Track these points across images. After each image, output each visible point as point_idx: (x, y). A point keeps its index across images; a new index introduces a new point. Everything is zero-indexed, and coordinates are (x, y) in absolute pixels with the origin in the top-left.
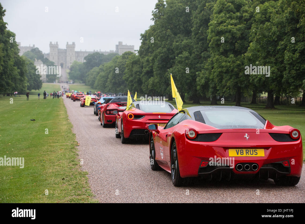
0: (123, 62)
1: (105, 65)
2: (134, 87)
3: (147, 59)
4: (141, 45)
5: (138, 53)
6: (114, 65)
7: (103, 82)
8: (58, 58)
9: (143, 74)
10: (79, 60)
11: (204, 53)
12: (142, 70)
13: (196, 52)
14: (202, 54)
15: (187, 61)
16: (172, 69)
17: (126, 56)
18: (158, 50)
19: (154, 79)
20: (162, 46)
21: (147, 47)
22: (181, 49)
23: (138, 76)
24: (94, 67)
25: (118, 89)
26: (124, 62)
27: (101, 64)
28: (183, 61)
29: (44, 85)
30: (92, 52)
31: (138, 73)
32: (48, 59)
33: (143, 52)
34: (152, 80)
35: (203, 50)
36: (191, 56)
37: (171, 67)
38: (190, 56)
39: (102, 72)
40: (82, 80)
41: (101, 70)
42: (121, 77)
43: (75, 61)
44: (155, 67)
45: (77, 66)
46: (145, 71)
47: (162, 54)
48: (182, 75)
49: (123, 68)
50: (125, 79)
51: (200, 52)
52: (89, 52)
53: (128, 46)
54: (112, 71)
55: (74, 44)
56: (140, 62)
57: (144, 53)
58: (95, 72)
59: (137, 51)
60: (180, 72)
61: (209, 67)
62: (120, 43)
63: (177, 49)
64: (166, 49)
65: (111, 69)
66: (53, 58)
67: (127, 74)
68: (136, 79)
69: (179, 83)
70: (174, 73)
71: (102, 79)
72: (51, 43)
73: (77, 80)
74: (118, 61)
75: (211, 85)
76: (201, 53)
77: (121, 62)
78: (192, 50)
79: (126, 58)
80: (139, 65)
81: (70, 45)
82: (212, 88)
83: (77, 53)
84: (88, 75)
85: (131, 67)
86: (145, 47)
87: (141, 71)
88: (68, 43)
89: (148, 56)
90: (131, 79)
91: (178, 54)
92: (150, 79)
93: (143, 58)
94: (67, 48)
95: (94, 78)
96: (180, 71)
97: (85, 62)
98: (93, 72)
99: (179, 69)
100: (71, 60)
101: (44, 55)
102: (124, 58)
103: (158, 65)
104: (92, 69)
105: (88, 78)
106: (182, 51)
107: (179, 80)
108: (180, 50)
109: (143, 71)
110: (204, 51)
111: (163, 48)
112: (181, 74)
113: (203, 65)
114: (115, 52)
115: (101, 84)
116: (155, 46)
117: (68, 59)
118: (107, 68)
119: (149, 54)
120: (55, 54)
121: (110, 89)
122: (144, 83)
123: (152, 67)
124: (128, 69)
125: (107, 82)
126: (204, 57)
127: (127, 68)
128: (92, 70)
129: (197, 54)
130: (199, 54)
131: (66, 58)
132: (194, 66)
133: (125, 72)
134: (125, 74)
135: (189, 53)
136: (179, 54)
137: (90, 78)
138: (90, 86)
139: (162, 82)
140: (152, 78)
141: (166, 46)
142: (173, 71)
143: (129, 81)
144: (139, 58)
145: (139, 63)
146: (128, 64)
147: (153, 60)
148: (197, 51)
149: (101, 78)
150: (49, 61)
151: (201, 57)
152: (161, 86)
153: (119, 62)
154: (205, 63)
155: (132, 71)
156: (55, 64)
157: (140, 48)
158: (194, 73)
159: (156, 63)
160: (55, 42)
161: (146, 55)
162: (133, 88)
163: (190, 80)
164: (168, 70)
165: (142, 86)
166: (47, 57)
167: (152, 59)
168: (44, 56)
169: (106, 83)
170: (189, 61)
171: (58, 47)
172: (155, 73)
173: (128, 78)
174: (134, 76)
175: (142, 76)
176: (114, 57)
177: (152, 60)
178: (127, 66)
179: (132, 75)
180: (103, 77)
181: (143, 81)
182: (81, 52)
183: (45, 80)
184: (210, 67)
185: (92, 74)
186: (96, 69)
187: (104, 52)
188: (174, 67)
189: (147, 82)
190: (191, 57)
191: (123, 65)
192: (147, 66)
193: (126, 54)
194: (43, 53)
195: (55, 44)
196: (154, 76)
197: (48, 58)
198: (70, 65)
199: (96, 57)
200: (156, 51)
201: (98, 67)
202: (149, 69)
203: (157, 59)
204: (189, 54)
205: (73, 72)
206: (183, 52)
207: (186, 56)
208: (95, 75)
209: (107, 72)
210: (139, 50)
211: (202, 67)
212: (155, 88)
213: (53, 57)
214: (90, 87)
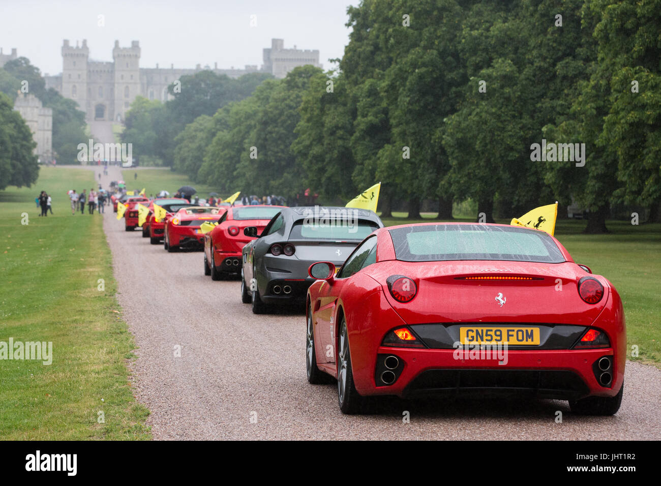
0: (289, 97)
1: (234, 109)
2: (327, 175)
3: (371, 85)
4: (351, 43)
5: (341, 67)
6: (260, 109)
7: (227, 162)
8: (89, 90)
9: (357, 134)
10: (152, 94)
11: (564, 62)
12: (355, 123)
13: (537, 60)
14: (559, 66)
15: (507, 90)
16: (458, 116)
17: (300, 81)
18: (411, 57)
19: (393, 152)
20: (422, 44)
21: (370, 48)
22: (486, 50)
23: (340, 142)
24: (199, 115)
25: (273, 183)
26: (291, 98)
27: (220, 108)
28: (495, 90)
29: (45, 171)
30: (190, 70)
31: (340, 132)
32: (56, 93)
33: (357, 64)
34: (388, 153)
35: (560, 54)
36: (520, 72)
37: (453, 111)
38: (517, 75)
39: (223, 131)
40: (162, 156)
41: (221, 124)
42: (282, 147)
43: (139, 99)
44: (396, 114)
45: (147, 114)
46: (362, 127)
47: (423, 70)
48: (494, 134)
49: (289, 118)
50: (300, 152)
51: (551, 61)
52: (184, 70)
53: (301, 51)
54: (255, 126)
55: (135, 45)
56: (347, 96)
57: (360, 69)
58: (202, 130)
59: (338, 63)
60: (484, 127)
61: (588, 106)
62: (277, 43)
63: (474, 52)
64: (435, 52)
65: (253, 123)
66: (74, 91)
67: (304, 136)
68: (336, 151)
69: (482, 163)
70: (463, 129)
71: (226, 151)
72: (66, 42)
73: (145, 157)
74: (274, 94)
75: (593, 168)
76: (554, 65)
77: (284, 99)
78: (524, 54)
79: (298, 87)
80: (345, 105)
81: (125, 49)
82: (598, 178)
83: (147, 72)
84: (182, 140)
85: (316, 112)
86: (363, 48)
87: (349, 126)
88: (117, 43)
89: (372, 77)
90: (316, 150)
91: (478, 68)
92: (381, 152)
93: (356, 83)
94: (114, 58)
95: (200, 148)
96: (485, 123)
97: (172, 102)
98: (196, 131)
99: (481, 117)
100: (127, 96)
101: (47, 82)
102: (293, 87)
103: (409, 103)
104: (191, 122)
105: (180, 149)
106: (491, 59)
107: (483, 153)
108: (484, 54)
109: (359, 124)
110: (565, 55)
111: (425, 48)
112: (490, 131)
113: (560, 102)
114: (262, 69)
115: (221, 166)
116: (398, 43)
117: (119, 91)
118: (240, 119)
119: (377, 70)
120: (79, 76)
121: (251, 182)
122: (362, 164)
123: (385, 112)
124: (308, 120)
125: (239, 162)
126: (565, 77)
127: (306, 117)
128: (193, 125)
129: (540, 68)
130: (546, 66)
131: (112, 90)
132: (531, 108)
133: (299, 128)
134: (296, 136)
135: (515, 64)
136: (481, 68)
137: (186, 149)
138: (185, 172)
139: (421, 160)
140: (388, 147)
141: (436, 42)
142: (460, 123)
143: (310, 158)
144: (343, 85)
145: (343, 99)
146: (307, 102)
147: (392, 87)
148: (541, 55)
149: (223, 150)
150: (61, 97)
151: (555, 76)
152: (420, 171)
153: (276, 100)
154: (567, 95)
155: (323, 125)
156: (78, 106)
157: (346, 53)
158: (529, 129)
159: (404, 100)
160: (78, 42)
161: (365, 73)
162: (323, 180)
163: (519, 152)
164: (445, 120)
165: (353, 175)
166: (53, 86)
167: (388, 85)
168: (44, 84)
169: (238, 165)
170: (515, 88)
171: (87, 57)
172: (395, 131)
173: (309, 147)
174: (326, 142)
175: (356, 142)
176: (261, 86)
177: (386, 91)
178: (305, 109)
179: (319, 140)
180: (227, 145)
181: (359, 157)
182: (157, 71)
183: (50, 155)
184: (591, 107)
185: (193, 138)
186: (205, 121)
187: (227, 70)
188: (465, 111)
189: (371, 162)
190: (522, 76)
191: (291, 107)
192: (370, 110)
193: (298, 73)
194: (43, 75)
195: (77, 47)
196: (395, 142)
197: (58, 89)
198: (123, 110)
199: (203, 85)
200: (404, 60)
201: (211, 114)
202: (377, 118)
203: (404, 86)
204: (514, 68)
205: (134, 130)
206: (494, 61)
207: (504, 73)
208: (202, 139)
209: (239, 131)
210: (344, 57)
211: (558, 109)
212: (398, 181)
213: (74, 86)
214: (186, 177)
